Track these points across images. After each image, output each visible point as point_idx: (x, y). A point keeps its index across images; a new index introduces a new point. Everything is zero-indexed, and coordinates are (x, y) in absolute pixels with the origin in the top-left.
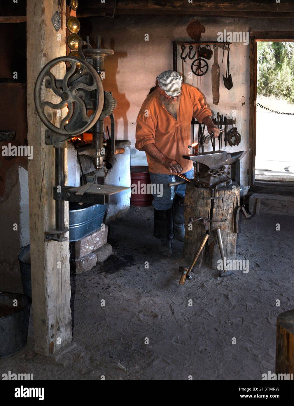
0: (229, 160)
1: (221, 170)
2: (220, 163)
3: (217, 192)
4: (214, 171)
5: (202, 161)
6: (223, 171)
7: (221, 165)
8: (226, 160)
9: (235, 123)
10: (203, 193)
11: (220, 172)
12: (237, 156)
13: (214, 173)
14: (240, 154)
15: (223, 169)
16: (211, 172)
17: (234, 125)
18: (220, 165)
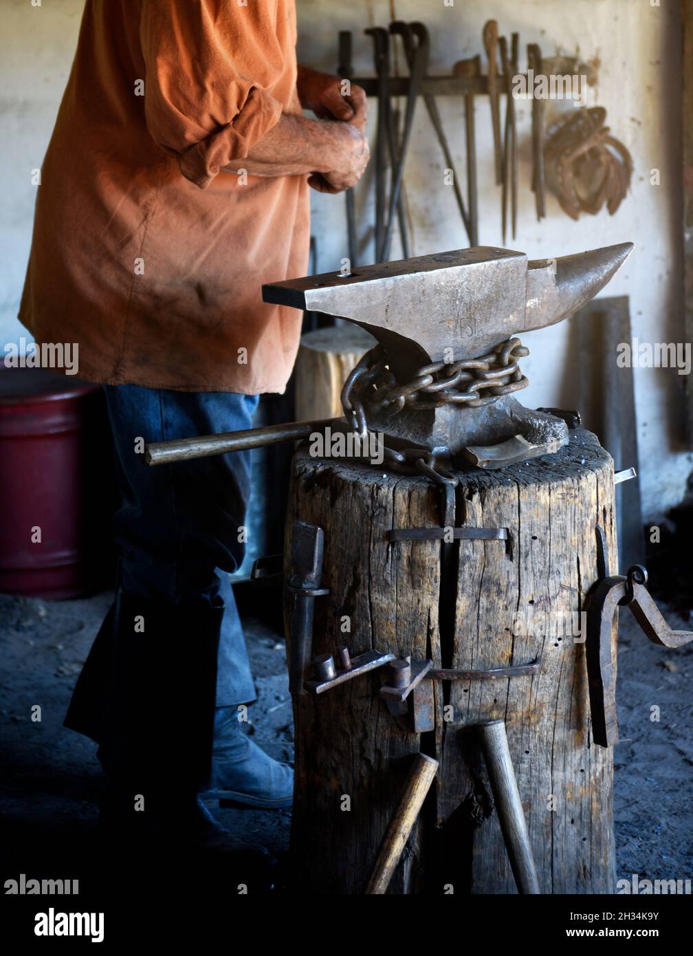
0: (542, 304)
1: (498, 365)
2: (487, 321)
3: (476, 497)
4: (452, 371)
5: (381, 313)
6: (511, 370)
7: (493, 337)
8: (527, 299)
9: (592, 81)
10: (390, 507)
11: (494, 375)
12: (592, 277)
13: (452, 382)
14: (610, 266)
15: (507, 356)
16: (439, 376)
17: (587, 91)
18: (491, 332)
